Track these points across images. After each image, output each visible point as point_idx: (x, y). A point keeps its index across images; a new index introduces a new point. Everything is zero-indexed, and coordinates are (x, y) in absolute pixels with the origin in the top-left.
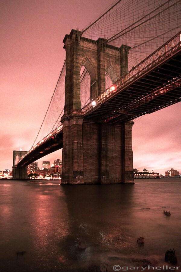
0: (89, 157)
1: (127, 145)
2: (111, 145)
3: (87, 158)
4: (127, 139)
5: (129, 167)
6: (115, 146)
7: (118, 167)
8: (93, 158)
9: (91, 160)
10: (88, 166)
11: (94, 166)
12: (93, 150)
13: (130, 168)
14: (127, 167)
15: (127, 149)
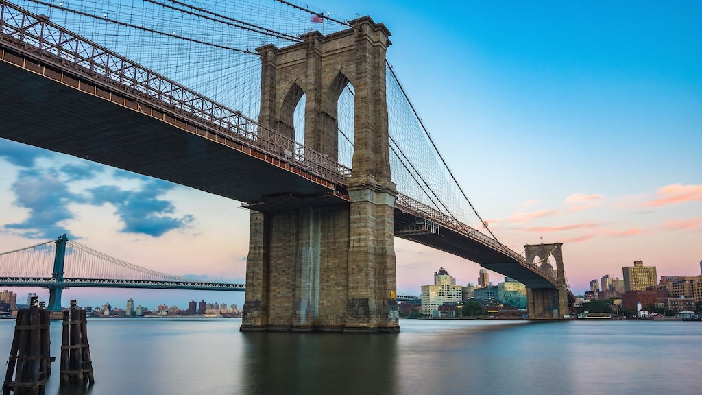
0: (281, 272)
1: (356, 237)
2: (326, 241)
3: (277, 274)
4: (355, 222)
5: (357, 288)
6: (335, 242)
7: (341, 288)
8: (289, 274)
9: (284, 278)
10: (278, 291)
11: (291, 290)
12: (289, 257)
13: (359, 290)
14: (353, 288)
15: (353, 247)
